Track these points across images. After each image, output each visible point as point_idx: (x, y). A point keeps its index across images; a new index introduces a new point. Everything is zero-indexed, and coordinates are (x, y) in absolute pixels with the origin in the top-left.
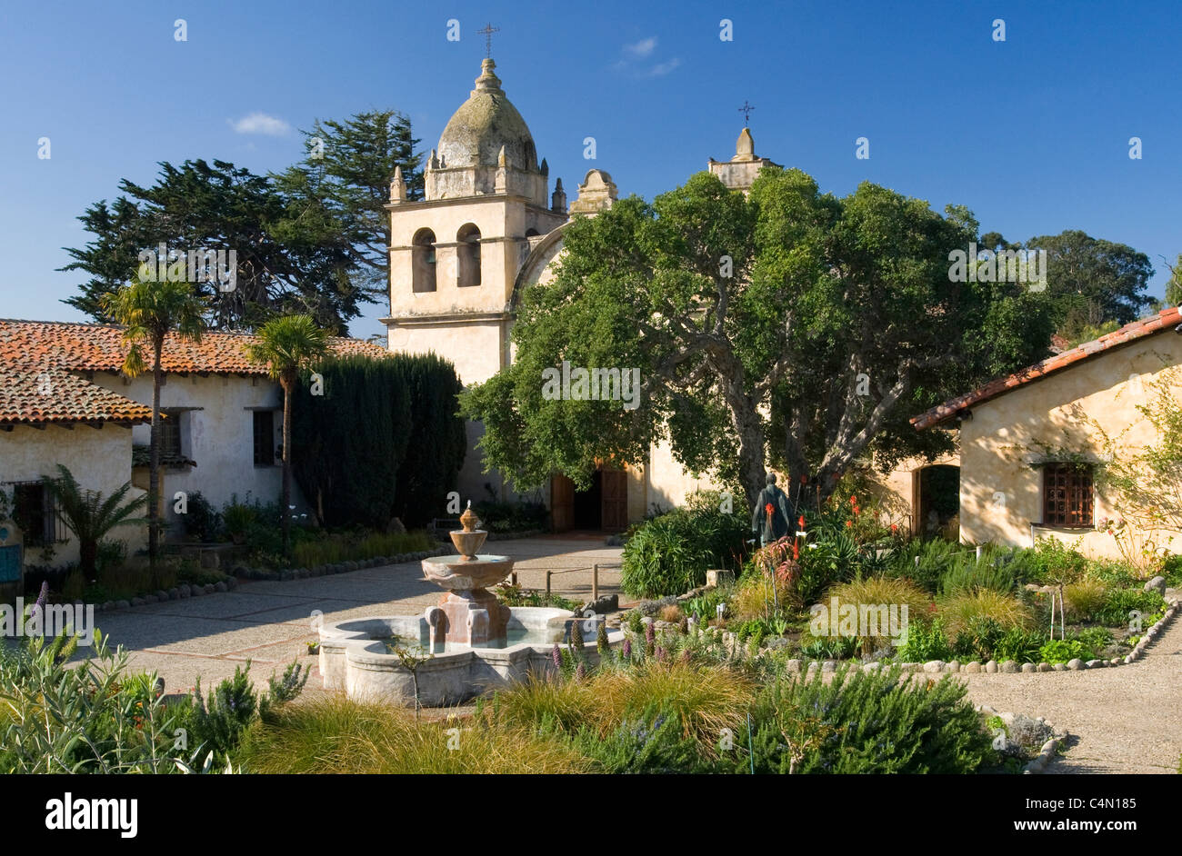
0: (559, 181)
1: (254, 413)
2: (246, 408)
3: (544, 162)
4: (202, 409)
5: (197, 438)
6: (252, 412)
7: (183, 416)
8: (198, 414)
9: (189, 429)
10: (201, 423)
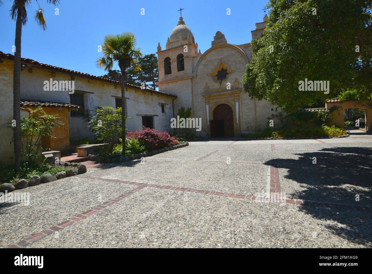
0: (200, 50)
1: (116, 99)
2: (112, 96)
3: (197, 43)
4: (93, 93)
5: (91, 104)
6: (115, 98)
7: (85, 95)
8: (91, 95)
9: (87, 100)
10: (93, 98)
